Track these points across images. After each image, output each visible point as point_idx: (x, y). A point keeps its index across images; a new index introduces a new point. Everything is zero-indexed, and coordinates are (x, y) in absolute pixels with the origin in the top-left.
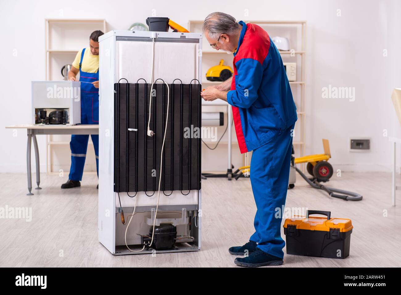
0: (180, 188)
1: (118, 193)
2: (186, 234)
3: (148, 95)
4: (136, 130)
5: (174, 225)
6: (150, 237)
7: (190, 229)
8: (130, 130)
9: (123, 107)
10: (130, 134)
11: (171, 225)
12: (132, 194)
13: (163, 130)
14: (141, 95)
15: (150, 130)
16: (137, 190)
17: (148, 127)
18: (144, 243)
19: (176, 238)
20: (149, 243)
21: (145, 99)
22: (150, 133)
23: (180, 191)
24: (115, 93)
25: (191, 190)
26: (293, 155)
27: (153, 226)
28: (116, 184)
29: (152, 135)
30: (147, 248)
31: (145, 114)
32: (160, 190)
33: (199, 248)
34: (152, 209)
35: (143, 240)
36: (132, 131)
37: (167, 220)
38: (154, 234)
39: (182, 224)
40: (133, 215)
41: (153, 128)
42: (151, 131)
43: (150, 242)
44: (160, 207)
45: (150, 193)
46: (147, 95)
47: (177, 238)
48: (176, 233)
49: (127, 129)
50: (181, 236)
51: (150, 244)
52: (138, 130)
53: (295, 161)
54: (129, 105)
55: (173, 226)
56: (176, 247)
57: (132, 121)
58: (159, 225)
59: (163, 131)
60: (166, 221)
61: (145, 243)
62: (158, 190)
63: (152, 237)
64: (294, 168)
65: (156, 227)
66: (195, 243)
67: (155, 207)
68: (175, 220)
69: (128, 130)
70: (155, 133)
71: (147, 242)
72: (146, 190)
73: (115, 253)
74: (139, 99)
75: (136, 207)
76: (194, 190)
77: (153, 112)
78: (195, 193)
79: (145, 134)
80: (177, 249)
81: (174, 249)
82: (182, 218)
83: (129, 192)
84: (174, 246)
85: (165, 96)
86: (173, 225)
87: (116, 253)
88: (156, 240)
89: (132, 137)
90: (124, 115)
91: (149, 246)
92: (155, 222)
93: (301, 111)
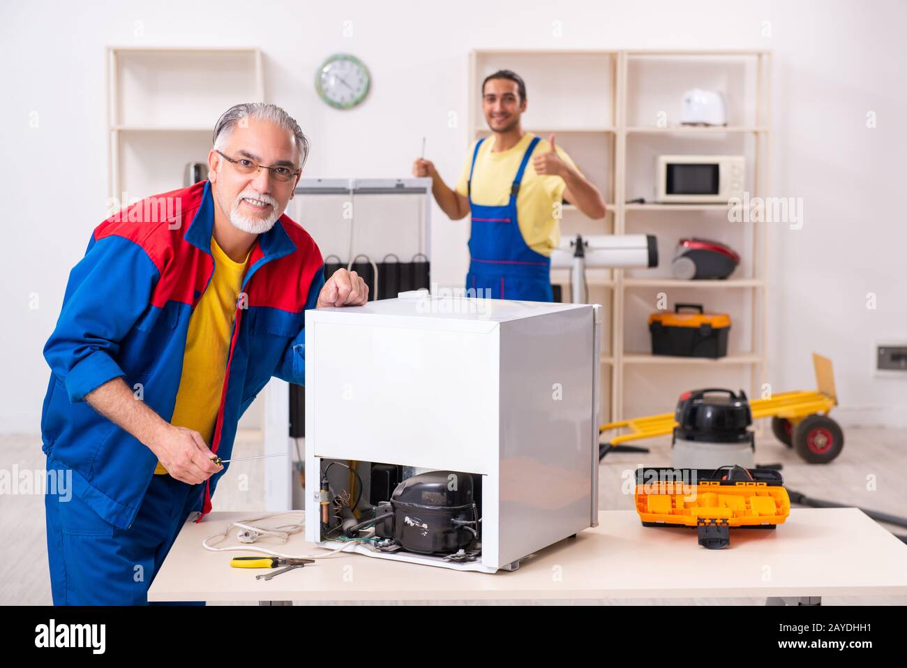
93: (754, 276)
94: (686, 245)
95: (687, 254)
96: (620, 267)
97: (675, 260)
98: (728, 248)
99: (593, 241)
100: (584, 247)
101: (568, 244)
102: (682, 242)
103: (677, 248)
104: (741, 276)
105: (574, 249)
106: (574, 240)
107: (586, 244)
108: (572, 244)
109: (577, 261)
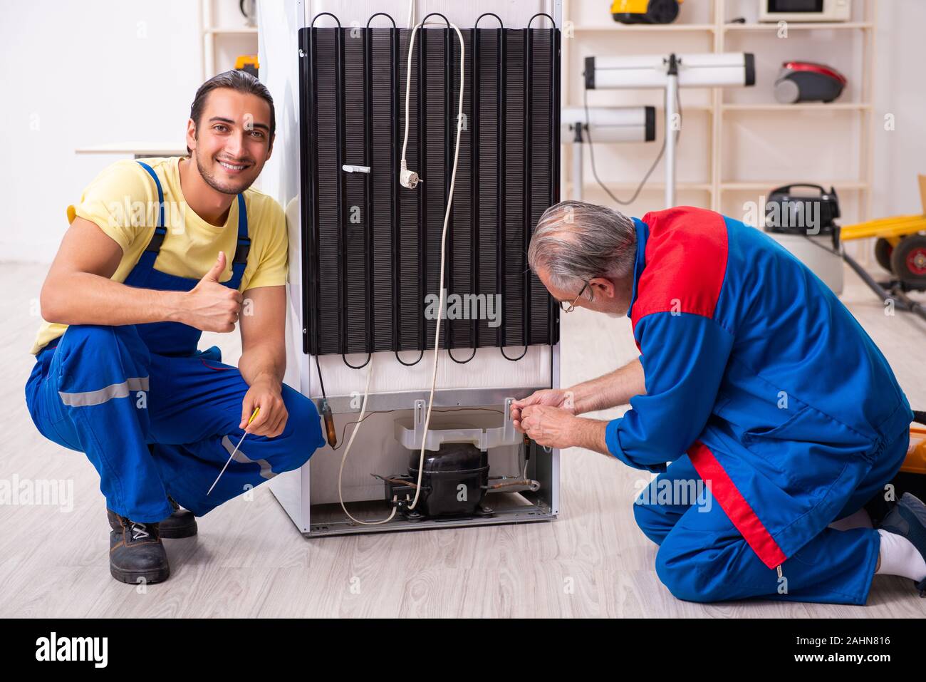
0: (498, 340)
1: (315, 357)
2: (516, 473)
3: (401, 64)
4: (366, 169)
5: (482, 446)
6: (410, 484)
7: (527, 457)
8: (348, 168)
9: (327, 100)
10: (349, 181)
11: (471, 446)
12: (358, 358)
13: (448, 169)
14: (381, 65)
15: (409, 168)
16: (370, 349)
17: (403, 161)
18: (395, 498)
19: (486, 484)
20: (408, 498)
21: (392, 76)
22: (407, 177)
23: (499, 348)
24: (301, 60)
25: (530, 344)
26: (837, 222)
27: (420, 450)
28: (309, 331)
29: (413, 185)
30: (404, 515)
31: (392, 120)
32: (439, 347)
33: (554, 513)
34: (416, 401)
35: (391, 489)
36: (354, 172)
37: (462, 434)
38: (423, 474)
39: (505, 442)
40: (360, 419)
41: (418, 165)
42: (410, 173)
43: (412, 497)
44: (439, 396)
45: (410, 356)
46: (397, 63)
47: (491, 483)
48: (488, 469)
49: (339, 168)
50: (501, 478)
51: (411, 504)
52: (371, 170)
53: (843, 235)
54: (343, 94)
55: (480, 450)
56: (488, 510)
57: (355, 143)
58: (437, 449)
59: (445, 172)
60: (457, 436)
61: (398, 499)
62: (434, 347)
63: (417, 484)
64: (839, 255)
65: (429, 454)
66: (542, 496)
67: (425, 395)
68: (484, 432)
69: (343, 170)
70: (425, 179)
71: (402, 497)
72: (397, 346)
73: (308, 531)
74: (374, 75)
75: (369, 396)
76: (537, 347)
77: (416, 115)
78: (543, 352)
79: (392, 184)
80: (491, 516)
81: (480, 516)
82: (504, 428)
83: (347, 353)
84: (482, 505)
85: (451, 67)
86: (479, 446)
87: (312, 529)
88: (428, 490)
89: (355, 189)
90: (327, 124)
91: (411, 508)
92: (425, 439)
93: (862, 101)
94: (790, 67)
95: (789, 77)
96: (718, 86)
97: (777, 82)
98: (835, 70)
99: (686, 60)
100: (677, 64)
101: (661, 62)
102: (785, 65)
103: (781, 71)
104: (850, 100)
105: (667, 66)
106: (668, 58)
107: (680, 61)
108: (665, 61)
109: (671, 78)
